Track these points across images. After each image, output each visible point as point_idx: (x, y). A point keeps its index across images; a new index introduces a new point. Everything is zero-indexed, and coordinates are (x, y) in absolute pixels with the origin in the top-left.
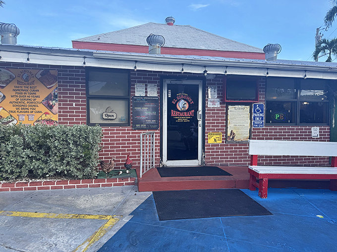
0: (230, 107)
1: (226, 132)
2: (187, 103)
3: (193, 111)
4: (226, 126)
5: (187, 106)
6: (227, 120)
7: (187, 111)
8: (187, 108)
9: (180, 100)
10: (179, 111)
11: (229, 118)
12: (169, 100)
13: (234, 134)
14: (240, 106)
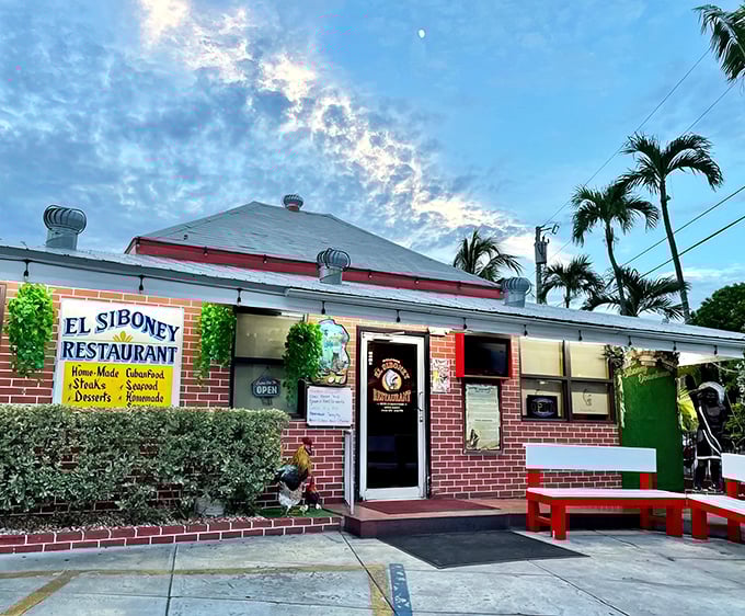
0: (468, 386)
1: (464, 433)
2: (399, 377)
3: (408, 393)
4: (464, 422)
5: (399, 382)
6: (464, 409)
7: (398, 392)
8: (398, 387)
9: (387, 370)
10: (384, 391)
11: (467, 407)
12: (370, 370)
13: (476, 436)
14: (483, 387)
